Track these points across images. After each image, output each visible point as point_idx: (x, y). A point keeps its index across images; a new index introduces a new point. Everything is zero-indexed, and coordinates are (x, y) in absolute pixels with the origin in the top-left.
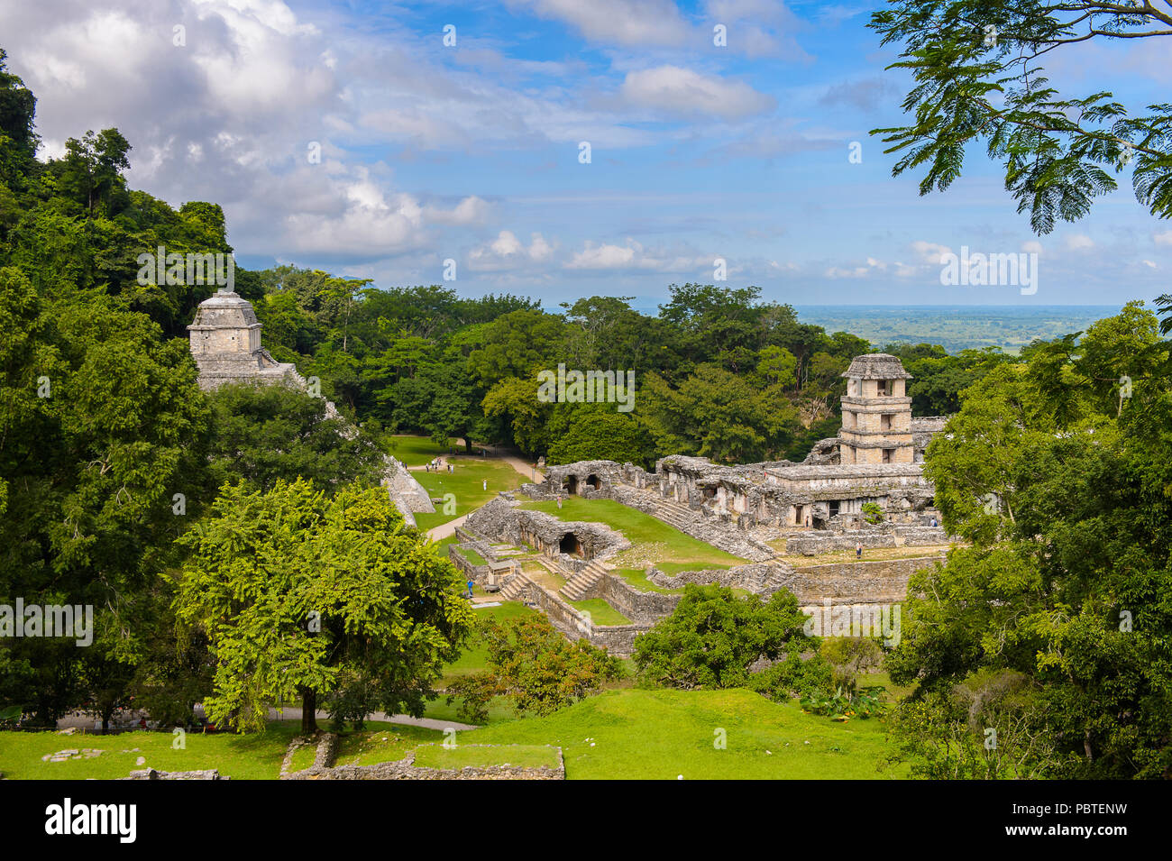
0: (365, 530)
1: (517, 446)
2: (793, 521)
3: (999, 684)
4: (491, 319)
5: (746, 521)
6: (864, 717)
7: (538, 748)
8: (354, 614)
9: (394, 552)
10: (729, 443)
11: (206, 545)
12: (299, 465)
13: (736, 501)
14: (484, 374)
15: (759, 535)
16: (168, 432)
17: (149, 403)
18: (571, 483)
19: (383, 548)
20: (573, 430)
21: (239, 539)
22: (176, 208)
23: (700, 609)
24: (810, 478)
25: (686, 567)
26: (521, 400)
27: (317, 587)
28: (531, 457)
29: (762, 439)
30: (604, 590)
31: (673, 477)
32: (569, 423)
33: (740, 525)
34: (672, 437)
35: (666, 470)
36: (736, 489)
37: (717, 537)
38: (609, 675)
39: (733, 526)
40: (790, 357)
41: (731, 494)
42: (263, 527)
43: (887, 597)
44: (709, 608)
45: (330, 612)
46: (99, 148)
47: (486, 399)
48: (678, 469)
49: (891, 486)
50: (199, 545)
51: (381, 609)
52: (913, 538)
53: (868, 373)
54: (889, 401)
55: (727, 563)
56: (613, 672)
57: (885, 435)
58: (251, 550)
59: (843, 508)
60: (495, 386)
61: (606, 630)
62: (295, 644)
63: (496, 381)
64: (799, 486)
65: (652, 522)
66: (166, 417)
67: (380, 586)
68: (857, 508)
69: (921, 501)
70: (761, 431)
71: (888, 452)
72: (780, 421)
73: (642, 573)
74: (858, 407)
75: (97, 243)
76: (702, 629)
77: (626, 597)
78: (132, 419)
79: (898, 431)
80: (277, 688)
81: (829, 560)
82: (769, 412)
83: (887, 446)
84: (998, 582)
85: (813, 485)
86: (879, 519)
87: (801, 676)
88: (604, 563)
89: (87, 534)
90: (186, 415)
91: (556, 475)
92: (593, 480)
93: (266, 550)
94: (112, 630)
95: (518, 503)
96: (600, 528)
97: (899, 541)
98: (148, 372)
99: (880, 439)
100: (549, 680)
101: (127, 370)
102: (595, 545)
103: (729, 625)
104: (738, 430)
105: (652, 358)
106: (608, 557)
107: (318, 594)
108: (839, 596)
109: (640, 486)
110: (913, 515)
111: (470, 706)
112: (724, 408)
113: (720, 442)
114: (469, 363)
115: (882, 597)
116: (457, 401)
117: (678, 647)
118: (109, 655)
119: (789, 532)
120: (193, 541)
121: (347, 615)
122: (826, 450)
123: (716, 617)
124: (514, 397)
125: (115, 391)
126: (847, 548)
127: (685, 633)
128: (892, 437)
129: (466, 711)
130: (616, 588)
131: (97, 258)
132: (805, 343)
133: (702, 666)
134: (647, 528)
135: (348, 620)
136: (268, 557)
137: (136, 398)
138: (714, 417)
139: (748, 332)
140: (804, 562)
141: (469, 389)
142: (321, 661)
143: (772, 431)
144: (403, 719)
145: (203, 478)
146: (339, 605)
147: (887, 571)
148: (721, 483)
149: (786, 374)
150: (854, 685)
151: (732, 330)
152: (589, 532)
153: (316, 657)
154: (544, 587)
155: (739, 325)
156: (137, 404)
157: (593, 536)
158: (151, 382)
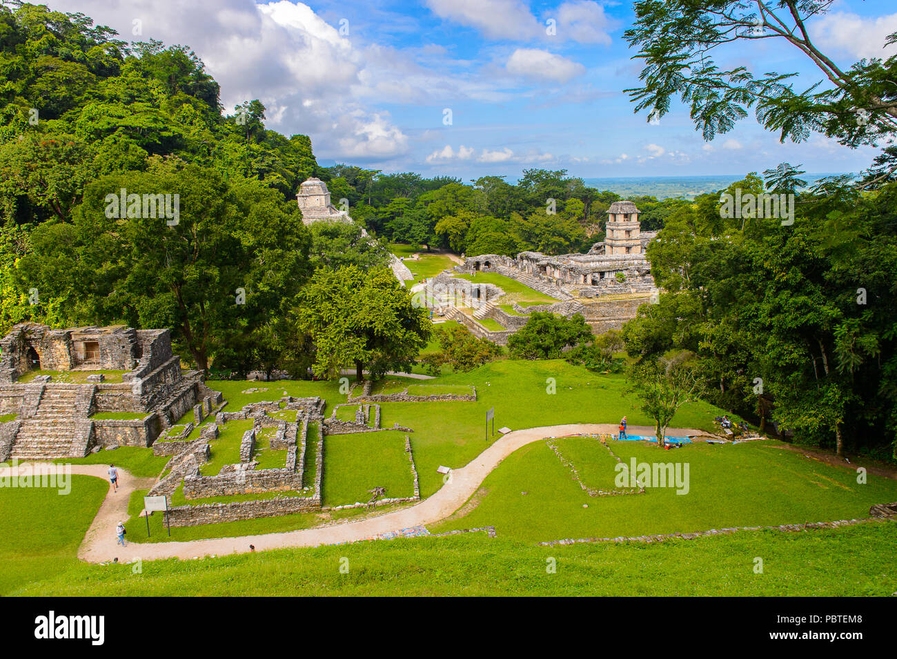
0: (382, 288)
1: (451, 248)
2: (582, 282)
3: (680, 357)
4: (438, 188)
5: (560, 282)
6: (617, 372)
7: (464, 387)
8: (379, 327)
9: (396, 298)
10: (552, 245)
11: (309, 296)
12: (350, 259)
13: (555, 273)
14: (435, 214)
15: (566, 288)
16: (290, 244)
17: (281, 231)
18: (477, 265)
19: (391, 296)
20: (478, 240)
21: (324, 294)
22: (289, 138)
23: (539, 324)
24: (590, 261)
25: (532, 304)
26: (453, 227)
27: (361, 315)
28: (458, 254)
29: (567, 243)
30: (493, 315)
31: (525, 262)
32: (476, 237)
33: (557, 284)
34: (525, 243)
35: (522, 258)
36: (554, 266)
37: (546, 290)
38: (496, 354)
39: (554, 284)
40: (581, 203)
41: (553, 269)
42: (336, 288)
43: (627, 317)
44: (542, 322)
45: (368, 326)
46: (251, 110)
47: (436, 226)
48: (528, 258)
49: (629, 265)
50: (306, 297)
51: (391, 324)
52: (640, 289)
53: (619, 210)
54: (629, 224)
55: (551, 302)
56: (498, 352)
57: (627, 240)
58: (331, 298)
59: (606, 275)
60: (441, 220)
61: (494, 333)
62: (352, 341)
63: (441, 218)
64: (585, 265)
65: (516, 283)
66: (288, 237)
67: (390, 314)
68: (613, 275)
69: (644, 272)
70: (567, 239)
71: (628, 248)
72: (576, 234)
73: (511, 307)
74: (614, 227)
75: (252, 156)
76: (539, 332)
77: (504, 318)
78: (273, 239)
79: (633, 238)
80: (344, 361)
81: (598, 300)
82: (571, 230)
83: (628, 246)
84: (681, 309)
85: (592, 265)
86: (623, 280)
87: (586, 354)
88: (494, 302)
89: (256, 292)
90: (298, 237)
91: (470, 262)
92: (487, 264)
93: (336, 298)
94: (269, 335)
95: (452, 275)
96: (491, 286)
97: (633, 290)
98: (279, 217)
99: (625, 242)
100: (469, 356)
101: (270, 216)
102: (490, 294)
103: (552, 330)
104: (556, 239)
105: (515, 205)
106: (495, 299)
107: (362, 317)
108: (604, 316)
109: (510, 266)
110: (640, 278)
111: (433, 368)
112: (549, 228)
113: (547, 245)
114: (428, 209)
115: (624, 317)
116: (423, 227)
117: (528, 341)
118: (268, 346)
119: (580, 287)
120: (303, 295)
121: (375, 327)
122: (598, 248)
123: (546, 326)
124: (450, 225)
125: (265, 226)
126: (608, 294)
127: (532, 334)
128: (630, 241)
129: (430, 370)
130: (499, 313)
131: (252, 163)
132: (588, 197)
133: (539, 350)
134: (512, 285)
135: (376, 329)
136: (338, 301)
137: (274, 229)
138: (544, 233)
139: (561, 192)
140: (587, 301)
141: (429, 222)
142: (364, 348)
143: (572, 239)
144: (402, 374)
145: (307, 266)
146: (371, 323)
147: (627, 304)
148: (548, 264)
149: (579, 212)
150: (611, 357)
151: (553, 191)
152: (486, 288)
153: (362, 347)
154: (465, 314)
155: (556, 188)
156: (275, 232)
157: (488, 291)
158: (281, 221)
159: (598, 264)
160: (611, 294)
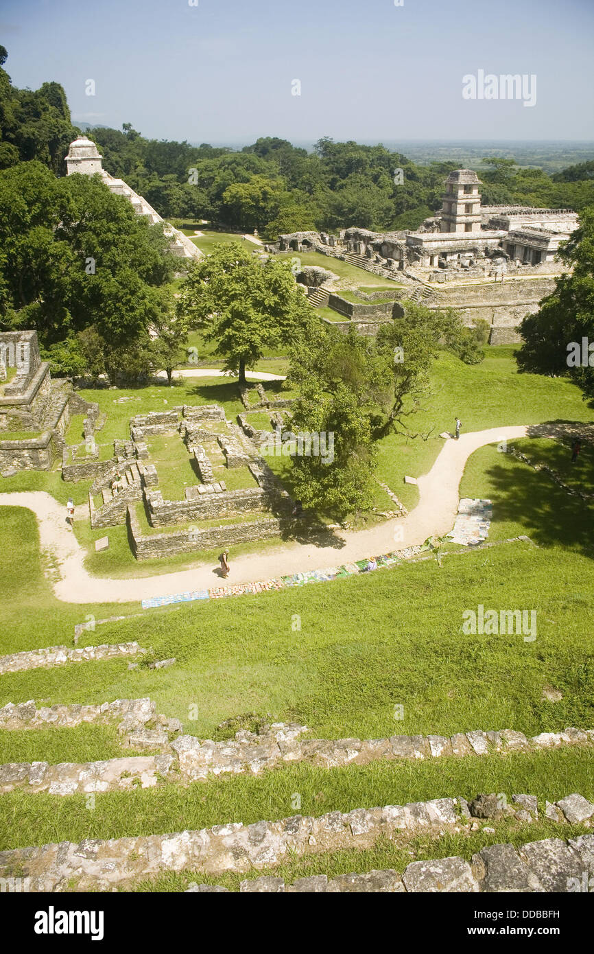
2: (428, 265)
5: (404, 265)
13: (394, 253)
15: (411, 272)
18: (294, 244)
25: (375, 289)
30: (332, 303)
33: (401, 267)
37: (387, 274)
39: (396, 267)
53: (459, 182)
54: (469, 197)
55: (399, 287)
57: (466, 216)
59: (449, 257)
61: (336, 325)
69: (492, 253)
71: (468, 226)
73: (352, 293)
77: (345, 307)
79: (473, 213)
83: (467, 222)
88: (327, 288)
91: (284, 240)
92: (305, 242)
96: (318, 269)
99: (465, 218)
102: (319, 279)
106: (328, 285)
109: (334, 245)
110: (489, 260)
119: (428, 270)
126: (460, 278)
128: (470, 217)
130: (338, 301)
134: (344, 268)
152: (313, 272)
157: (315, 274)
159: (439, 244)
160: (463, 279)
